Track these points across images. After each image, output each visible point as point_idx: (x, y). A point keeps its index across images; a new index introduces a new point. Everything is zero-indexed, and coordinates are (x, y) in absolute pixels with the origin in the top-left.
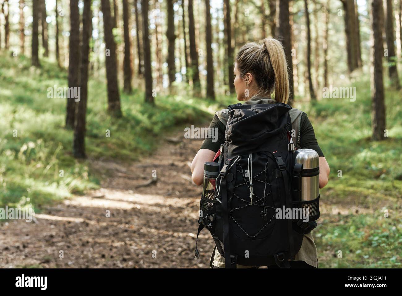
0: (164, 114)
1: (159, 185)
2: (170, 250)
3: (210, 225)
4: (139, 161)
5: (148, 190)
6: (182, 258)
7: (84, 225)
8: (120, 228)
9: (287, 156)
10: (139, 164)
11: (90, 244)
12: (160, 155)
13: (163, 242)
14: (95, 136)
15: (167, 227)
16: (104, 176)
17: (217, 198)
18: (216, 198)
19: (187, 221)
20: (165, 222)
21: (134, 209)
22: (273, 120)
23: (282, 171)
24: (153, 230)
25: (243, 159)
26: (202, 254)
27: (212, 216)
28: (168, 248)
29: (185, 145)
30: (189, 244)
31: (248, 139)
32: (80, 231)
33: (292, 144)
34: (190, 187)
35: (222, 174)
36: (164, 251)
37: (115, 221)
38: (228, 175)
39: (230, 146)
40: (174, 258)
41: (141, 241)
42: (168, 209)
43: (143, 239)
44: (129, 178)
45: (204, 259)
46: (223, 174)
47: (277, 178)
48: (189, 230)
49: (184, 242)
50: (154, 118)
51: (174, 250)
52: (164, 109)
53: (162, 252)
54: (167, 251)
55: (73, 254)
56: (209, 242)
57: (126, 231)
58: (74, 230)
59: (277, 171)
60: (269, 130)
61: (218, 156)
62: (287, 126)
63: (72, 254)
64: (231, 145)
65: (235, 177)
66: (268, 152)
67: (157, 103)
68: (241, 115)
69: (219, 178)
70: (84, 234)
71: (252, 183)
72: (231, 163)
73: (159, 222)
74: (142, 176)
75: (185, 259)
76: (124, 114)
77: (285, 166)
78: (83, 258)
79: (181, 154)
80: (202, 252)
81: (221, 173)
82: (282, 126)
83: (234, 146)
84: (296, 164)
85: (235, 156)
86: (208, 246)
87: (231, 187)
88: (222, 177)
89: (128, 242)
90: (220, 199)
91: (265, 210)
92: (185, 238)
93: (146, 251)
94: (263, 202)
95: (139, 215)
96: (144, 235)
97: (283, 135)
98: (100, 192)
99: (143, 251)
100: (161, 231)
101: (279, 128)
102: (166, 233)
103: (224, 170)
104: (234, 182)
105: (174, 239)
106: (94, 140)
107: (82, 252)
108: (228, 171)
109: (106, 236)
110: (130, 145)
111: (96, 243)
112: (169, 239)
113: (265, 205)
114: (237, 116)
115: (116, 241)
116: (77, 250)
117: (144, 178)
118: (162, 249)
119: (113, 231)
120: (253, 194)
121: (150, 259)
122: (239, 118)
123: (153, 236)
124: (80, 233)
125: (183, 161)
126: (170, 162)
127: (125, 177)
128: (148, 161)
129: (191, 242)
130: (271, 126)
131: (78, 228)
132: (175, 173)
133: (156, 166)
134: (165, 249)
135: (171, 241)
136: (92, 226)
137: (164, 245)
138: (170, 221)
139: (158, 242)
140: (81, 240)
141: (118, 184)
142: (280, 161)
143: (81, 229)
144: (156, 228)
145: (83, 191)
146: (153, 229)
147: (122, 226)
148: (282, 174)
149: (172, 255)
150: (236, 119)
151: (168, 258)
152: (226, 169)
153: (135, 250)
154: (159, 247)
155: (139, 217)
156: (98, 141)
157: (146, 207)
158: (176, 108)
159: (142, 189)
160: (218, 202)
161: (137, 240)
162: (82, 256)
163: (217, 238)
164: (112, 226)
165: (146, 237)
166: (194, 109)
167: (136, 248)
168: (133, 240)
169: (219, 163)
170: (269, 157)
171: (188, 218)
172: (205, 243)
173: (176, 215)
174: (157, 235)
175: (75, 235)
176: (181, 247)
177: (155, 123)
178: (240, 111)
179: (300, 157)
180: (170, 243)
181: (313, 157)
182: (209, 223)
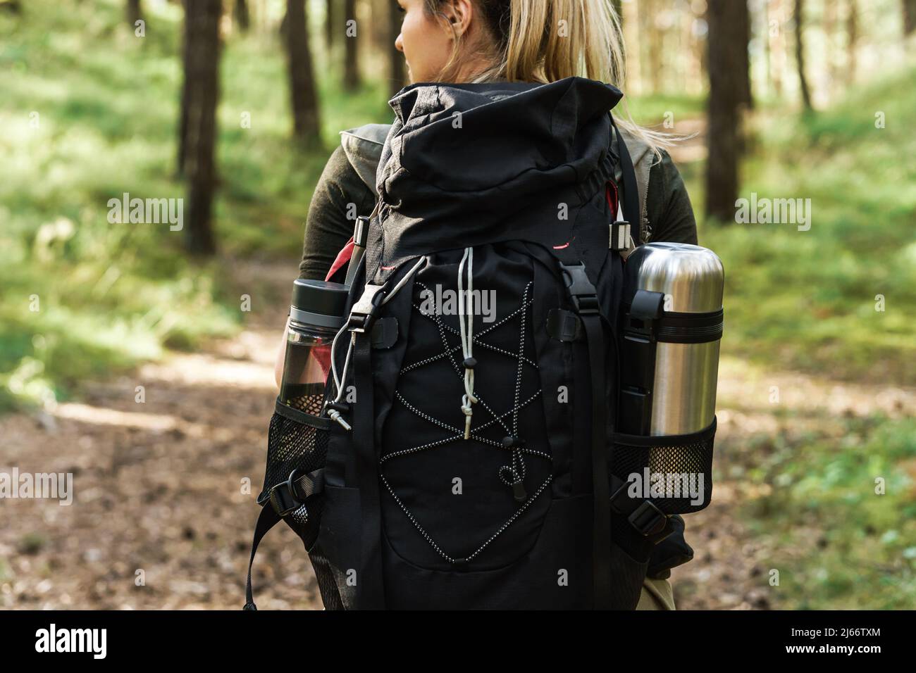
3: (302, 512)
9: (603, 268)
17: (331, 411)
18: (329, 407)
22: (560, 129)
23: (585, 319)
25: (441, 266)
27: (311, 477)
31: (463, 191)
33: (622, 224)
35: (356, 318)
38: (378, 322)
39: (392, 218)
46: (362, 319)
47: (565, 342)
59: (565, 315)
60: (543, 163)
61: (346, 259)
62: (606, 161)
64: (396, 217)
65: (405, 335)
66: (538, 245)
68: (440, 107)
69: (347, 335)
71: (470, 356)
72: (393, 279)
77: (596, 298)
81: (354, 314)
82: (591, 153)
83: (407, 219)
84: (639, 294)
85: (410, 257)
87: (389, 368)
88: (358, 330)
90: (343, 414)
91: (518, 460)
94: (511, 429)
97: (593, 188)
101: (581, 161)
103: (364, 305)
104: (401, 351)
108: (381, 308)
113: (516, 444)
114: (428, 110)
120: (475, 400)
122: (433, 116)
130: (552, 149)
142: (579, 278)
148: (583, 329)
150: (422, 119)
152: (373, 301)
160: (337, 423)
163: (324, 561)
169: (348, 285)
170: (539, 263)
178: (438, 92)
179: (654, 269)
181: (700, 270)
182: (296, 504)
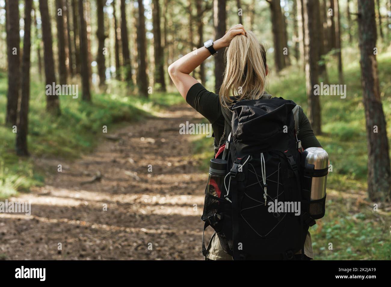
0: (102, 111)
1: (103, 182)
2: (125, 246)
4: (81, 158)
5: (93, 186)
6: (139, 253)
7: (34, 222)
8: (71, 225)
10: (81, 162)
11: (43, 241)
12: (101, 152)
13: (117, 237)
14: (36, 134)
15: (118, 222)
16: (47, 173)
18: (226, 197)
19: (137, 217)
20: (115, 217)
21: (82, 206)
23: (294, 171)
24: (105, 226)
26: (158, 249)
27: (220, 215)
28: (123, 244)
29: (124, 142)
30: (143, 239)
32: (31, 228)
34: (134, 183)
36: (120, 247)
37: (65, 218)
40: (131, 254)
41: (94, 237)
42: (115, 205)
43: (96, 235)
44: (73, 175)
45: (161, 253)
46: (234, 173)
47: (289, 178)
48: (140, 226)
49: (138, 237)
50: (93, 116)
51: (129, 245)
52: (101, 107)
53: (117, 248)
54: (123, 246)
55: (29, 251)
56: (162, 236)
57: (78, 227)
58: (25, 227)
59: (289, 171)
63: (27, 251)
67: (94, 101)
68: (250, 113)
69: (229, 177)
70: (36, 231)
71: (265, 183)
73: (109, 217)
74: (86, 172)
75: (142, 254)
76: (63, 112)
78: (39, 255)
79: (121, 151)
80: (158, 247)
83: (244, 145)
84: (308, 165)
85: (246, 155)
86: (163, 241)
87: (242, 186)
89: (81, 238)
90: (230, 199)
92: (138, 234)
93: (102, 246)
95: (88, 211)
96: (96, 231)
98: (46, 189)
99: (99, 247)
100: (113, 227)
102: (117, 228)
104: (246, 182)
105: (127, 235)
106: (35, 138)
107: (37, 249)
109: (58, 233)
110: (70, 142)
111: (49, 239)
112: (122, 234)
115: (69, 237)
116: (32, 247)
117: (88, 175)
118: (116, 245)
119: (65, 227)
120: (267, 195)
121: (107, 255)
123: (105, 232)
124: (32, 230)
125: (124, 158)
126: (112, 158)
127: (68, 174)
128: (89, 158)
129: (145, 237)
131: (29, 225)
132: (118, 170)
133: (98, 163)
134: (120, 244)
135: (125, 236)
136: (43, 222)
137: (118, 240)
138: (120, 217)
139: (111, 238)
140: (33, 237)
141: (62, 181)
142: (292, 160)
143: (32, 226)
144: (107, 224)
145: (29, 188)
146: (105, 224)
147: (73, 222)
148: (294, 174)
149: (128, 250)
150: (247, 117)
151: (125, 253)
153: (90, 246)
154: (114, 242)
155: (88, 213)
156: (40, 139)
157: (94, 203)
158: (113, 106)
159: (87, 185)
160: (228, 201)
161: (91, 236)
162: (38, 253)
163: (224, 236)
164: (63, 222)
165: (99, 232)
166: (131, 107)
167: (91, 244)
168: (87, 236)
170: (281, 157)
171: (138, 214)
172: (159, 238)
173: (125, 211)
174: (109, 231)
175: (27, 232)
176: (136, 242)
177: (94, 121)
178: (249, 108)
180: (124, 239)
181: (323, 157)
